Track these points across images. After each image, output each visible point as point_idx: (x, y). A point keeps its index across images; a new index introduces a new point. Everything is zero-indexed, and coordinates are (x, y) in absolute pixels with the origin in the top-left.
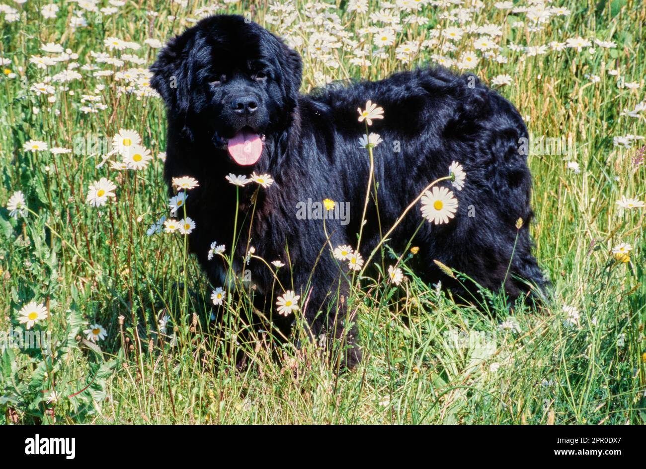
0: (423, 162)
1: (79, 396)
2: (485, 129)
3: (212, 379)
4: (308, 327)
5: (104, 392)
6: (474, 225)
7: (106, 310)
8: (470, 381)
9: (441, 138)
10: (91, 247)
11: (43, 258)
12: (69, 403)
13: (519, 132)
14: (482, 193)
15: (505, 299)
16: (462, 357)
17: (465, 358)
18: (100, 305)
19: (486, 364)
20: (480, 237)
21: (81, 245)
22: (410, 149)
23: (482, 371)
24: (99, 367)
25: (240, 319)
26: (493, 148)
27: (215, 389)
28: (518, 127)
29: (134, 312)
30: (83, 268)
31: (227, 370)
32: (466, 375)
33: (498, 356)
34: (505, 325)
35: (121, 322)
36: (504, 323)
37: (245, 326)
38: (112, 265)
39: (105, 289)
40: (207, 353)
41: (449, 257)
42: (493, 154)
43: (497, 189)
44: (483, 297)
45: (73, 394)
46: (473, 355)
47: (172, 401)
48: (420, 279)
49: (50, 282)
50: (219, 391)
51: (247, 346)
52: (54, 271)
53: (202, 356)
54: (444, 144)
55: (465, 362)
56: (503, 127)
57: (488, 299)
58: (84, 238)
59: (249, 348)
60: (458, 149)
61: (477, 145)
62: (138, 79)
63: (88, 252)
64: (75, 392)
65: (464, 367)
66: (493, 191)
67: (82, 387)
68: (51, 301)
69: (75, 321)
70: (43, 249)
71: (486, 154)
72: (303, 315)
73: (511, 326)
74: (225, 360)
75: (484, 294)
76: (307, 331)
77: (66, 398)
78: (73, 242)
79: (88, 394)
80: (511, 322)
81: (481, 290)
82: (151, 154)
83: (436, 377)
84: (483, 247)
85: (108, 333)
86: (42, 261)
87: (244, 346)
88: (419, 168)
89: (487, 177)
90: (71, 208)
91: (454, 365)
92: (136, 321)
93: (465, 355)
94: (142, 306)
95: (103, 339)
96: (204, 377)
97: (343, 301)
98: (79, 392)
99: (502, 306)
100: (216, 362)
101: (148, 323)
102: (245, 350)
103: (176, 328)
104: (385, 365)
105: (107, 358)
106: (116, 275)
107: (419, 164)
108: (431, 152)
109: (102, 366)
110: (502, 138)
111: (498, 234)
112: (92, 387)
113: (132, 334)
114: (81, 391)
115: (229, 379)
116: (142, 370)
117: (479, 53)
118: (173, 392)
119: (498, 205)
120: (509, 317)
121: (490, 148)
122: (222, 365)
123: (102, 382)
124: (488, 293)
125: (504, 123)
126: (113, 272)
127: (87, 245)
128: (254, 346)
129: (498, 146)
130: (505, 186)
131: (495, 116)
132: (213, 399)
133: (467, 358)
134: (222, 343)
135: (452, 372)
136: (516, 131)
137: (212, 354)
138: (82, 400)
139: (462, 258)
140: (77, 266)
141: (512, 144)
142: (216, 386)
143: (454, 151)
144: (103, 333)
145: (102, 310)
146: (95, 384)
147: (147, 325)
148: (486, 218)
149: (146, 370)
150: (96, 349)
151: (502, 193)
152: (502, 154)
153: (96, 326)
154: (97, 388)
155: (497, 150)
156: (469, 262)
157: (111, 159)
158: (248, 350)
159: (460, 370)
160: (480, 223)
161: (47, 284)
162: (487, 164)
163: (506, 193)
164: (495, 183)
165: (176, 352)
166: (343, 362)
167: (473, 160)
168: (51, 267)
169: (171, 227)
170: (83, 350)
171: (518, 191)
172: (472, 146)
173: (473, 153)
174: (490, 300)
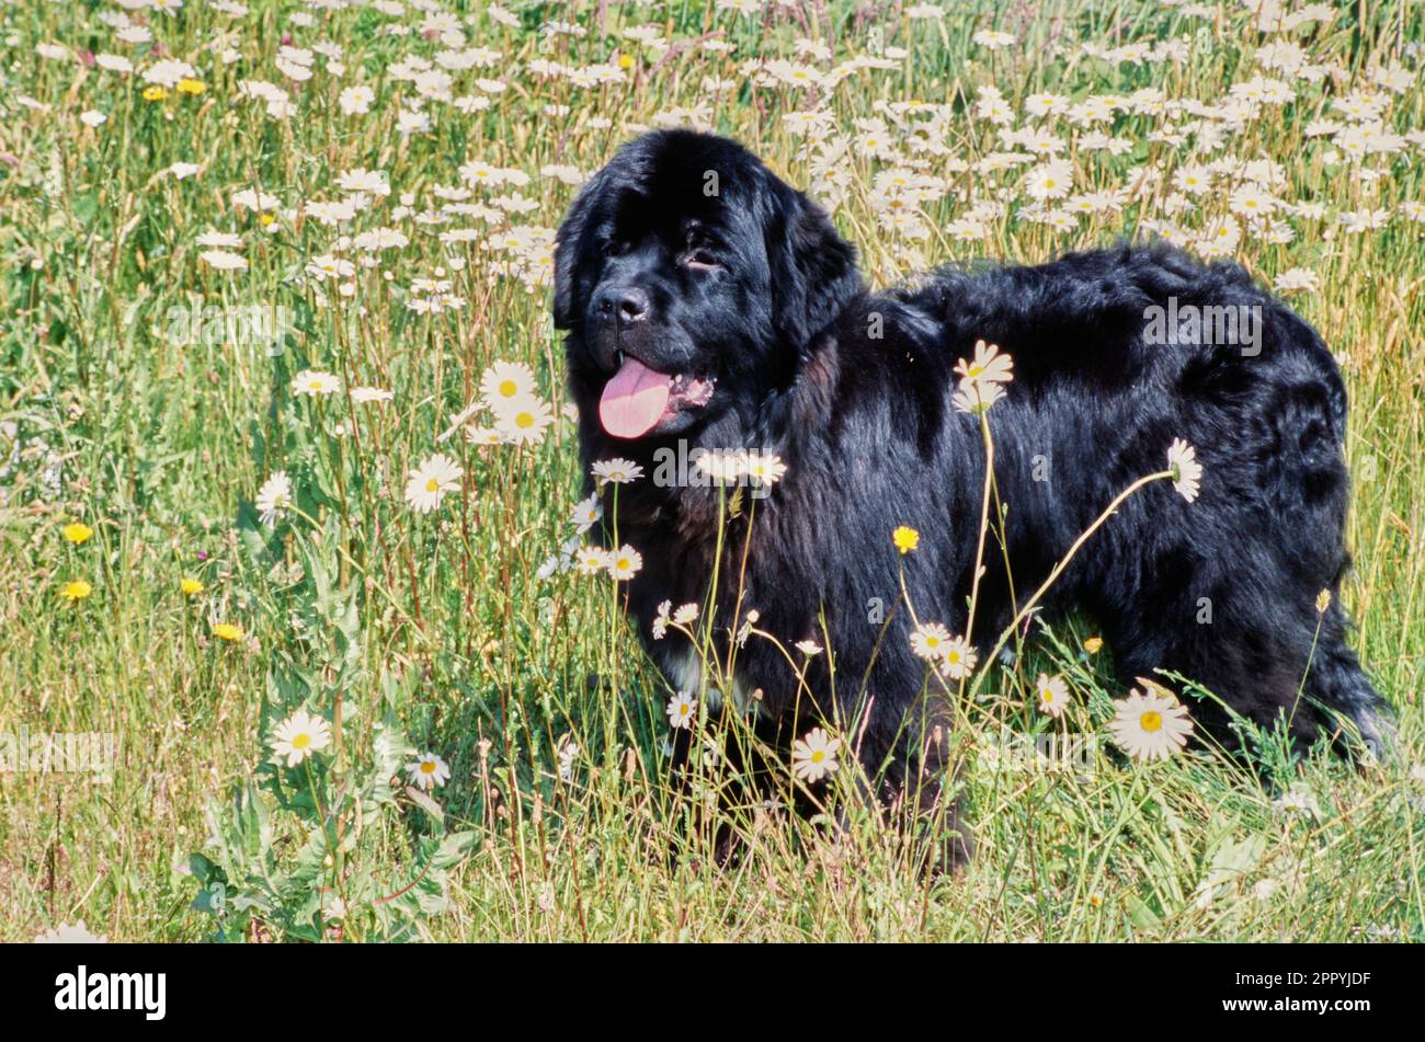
0: (1133, 443)
1: (393, 904)
2: (1264, 381)
3: (664, 882)
4: (867, 783)
5: (445, 898)
6: (1227, 579)
7: (448, 725)
8: (1211, 915)
9: (1172, 394)
10: (420, 591)
11: (332, 614)
12: (372, 916)
13: (1330, 390)
14: (1248, 514)
15: (1289, 745)
16: (1192, 865)
17: (1198, 868)
18: (436, 713)
19: (1247, 883)
20: (1239, 604)
21: (401, 585)
22: (1109, 414)
23: (1235, 896)
24: (437, 845)
25: (726, 760)
26: (1280, 424)
27: (669, 904)
28: (1327, 379)
29: (509, 737)
30: (403, 634)
31: (695, 864)
32: (1201, 903)
33: (1270, 865)
34: (1287, 800)
35: (484, 753)
36: (1285, 796)
37: (735, 775)
38: (463, 629)
39: (446, 679)
40: (654, 825)
41: (1169, 644)
42: (1277, 433)
43: (1281, 506)
44: (1242, 738)
45: (381, 898)
46: (1218, 862)
47: (581, 922)
48: (1105, 692)
49: (344, 665)
50: (677, 907)
51: (738, 815)
52: (353, 643)
53: (645, 831)
54: (1179, 408)
55: (1199, 875)
56: (1300, 378)
57: (1250, 743)
58: (406, 571)
59: (744, 820)
60: (1207, 420)
61: (1246, 414)
62: (533, 248)
63: (415, 601)
64: (386, 894)
65: (1195, 885)
66: (1272, 511)
67: (402, 885)
68: (345, 705)
69: (388, 748)
70: (332, 597)
71: (1263, 433)
72: (856, 757)
73: (1301, 804)
74: (692, 844)
75: (1244, 731)
76: (864, 792)
77: (368, 906)
78: (387, 579)
79: (413, 901)
80: (1302, 795)
81: (1237, 722)
82: (551, 413)
83: (1134, 902)
84: (1242, 627)
85: (451, 771)
86: (329, 622)
87: (732, 814)
88: (1122, 456)
89: (1262, 482)
90: (383, 507)
91: (1174, 881)
92: (513, 755)
93: (1198, 862)
94: (525, 725)
95: (442, 784)
96: (648, 876)
97: (938, 737)
98: (394, 896)
99: (1281, 757)
100: (673, 847)
101: (537, 759)
102: (733, 823)
103: (594, 772)
104: (1026, 872)
105: (450, 827)
106: (470, 652)
107: (1124, 445)
108: (1151, 422)
109: (443, 845)
110: (1297, 402)
111: (1277, 602)
112: (422, 887)
113: (506, 781)
114: (399, 893)
115: (698, 884)
116: (523, 855)
117: (1242, 220)
118: (585, 905)
119: (1279, 541)
120: (1294, 784)
121: (1273, 422)
122: (686, 852)
123: (441, 878)
124: (1252, 728)
125: (1300, 369)
126: (464, 643)
127: (413, 588)
128: (751, 815)
129: (1289, 418)
130: (1297, 501)
131: (1285, 355)
132: (665, 923)
133: (1204, 866)
134: (685, 807)
135: (1168, 896)
136: (1324, 388)
137: (666, 828)
138: (399, 912)
139: (1197, 646)
140: (391, 631)
141: (1316, 415)
142: (672, 895)
143: (1199, 423)
144: (441, 772)
145: (441, 722)
146: (428, 881)
147: (535, 764)
148: (1253, 565)
149: (531, 855)
150: (434, 810)
151: (1290, 516)
152: (1296, 436)
153: (430, 756)
154: (432, 889)
155: (1287, 427)
156: (1211, 656)
157: (469, 423)
158: (739, 824)
159: (1187, 893)
160: (1242, 576)
161: (338, 668)
162: (1262, 454)
163: (1298, 518)
164: (1278, 495)
165: (593, 821)
166: (940, 864)
167: (1236, 445)
168: (346, 635)
169: (592, 562)
170: (404, 807)
171: (1321, 514)
172: (1236, 417)
173: (1238, 430)
174: (1254, 744)
